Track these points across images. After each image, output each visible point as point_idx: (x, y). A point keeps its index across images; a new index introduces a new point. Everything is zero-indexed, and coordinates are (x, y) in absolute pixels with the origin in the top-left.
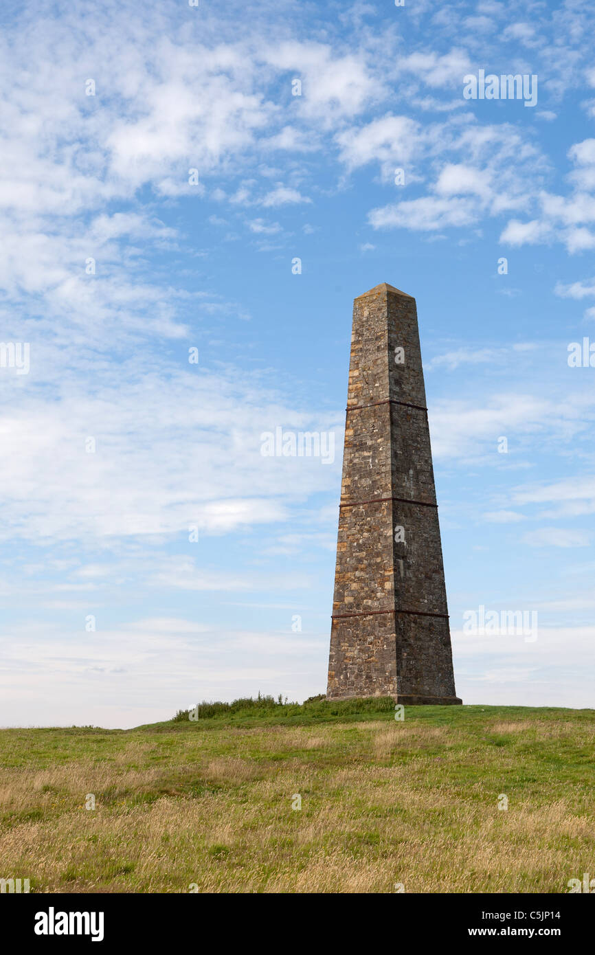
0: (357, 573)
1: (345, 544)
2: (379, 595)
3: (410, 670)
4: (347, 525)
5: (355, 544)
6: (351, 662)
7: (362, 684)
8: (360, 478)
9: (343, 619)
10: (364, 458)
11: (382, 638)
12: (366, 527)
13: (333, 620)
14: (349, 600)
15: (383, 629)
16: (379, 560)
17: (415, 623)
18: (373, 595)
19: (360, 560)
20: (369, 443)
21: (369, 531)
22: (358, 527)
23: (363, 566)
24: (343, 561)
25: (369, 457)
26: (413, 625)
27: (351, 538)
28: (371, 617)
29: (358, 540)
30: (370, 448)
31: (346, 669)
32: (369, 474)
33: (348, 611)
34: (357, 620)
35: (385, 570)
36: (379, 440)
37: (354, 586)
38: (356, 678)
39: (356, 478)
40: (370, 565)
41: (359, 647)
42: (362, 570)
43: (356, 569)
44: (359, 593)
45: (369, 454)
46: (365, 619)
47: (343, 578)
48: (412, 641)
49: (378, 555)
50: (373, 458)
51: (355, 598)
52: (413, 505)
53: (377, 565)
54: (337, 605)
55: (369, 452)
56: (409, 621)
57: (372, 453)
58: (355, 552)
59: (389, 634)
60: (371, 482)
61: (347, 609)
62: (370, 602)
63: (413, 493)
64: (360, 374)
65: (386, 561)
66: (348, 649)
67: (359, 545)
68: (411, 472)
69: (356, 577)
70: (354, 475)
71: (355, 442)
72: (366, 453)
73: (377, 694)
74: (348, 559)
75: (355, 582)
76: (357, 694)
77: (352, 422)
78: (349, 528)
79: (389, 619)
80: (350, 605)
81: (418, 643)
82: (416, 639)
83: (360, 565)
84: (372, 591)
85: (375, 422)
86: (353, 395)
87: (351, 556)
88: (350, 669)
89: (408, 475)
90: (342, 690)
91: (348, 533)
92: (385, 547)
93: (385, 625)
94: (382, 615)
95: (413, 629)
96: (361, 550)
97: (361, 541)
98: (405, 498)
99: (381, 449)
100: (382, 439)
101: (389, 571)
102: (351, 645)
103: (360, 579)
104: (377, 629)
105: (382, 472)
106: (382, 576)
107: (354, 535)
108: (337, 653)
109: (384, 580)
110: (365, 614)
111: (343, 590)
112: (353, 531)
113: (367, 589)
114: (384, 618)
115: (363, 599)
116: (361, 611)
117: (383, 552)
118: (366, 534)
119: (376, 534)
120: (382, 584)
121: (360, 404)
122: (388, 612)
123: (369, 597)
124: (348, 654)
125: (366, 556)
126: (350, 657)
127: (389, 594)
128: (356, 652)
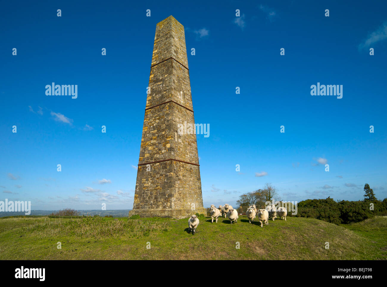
0: (152, 141)
1: (147, 127)
2: (163, 151)
3: (180, 194)
5: (152, 126)
6: (147, 189)
7: (152, 202)
8: (156, 95)
9: (143, 166)
10: (158, 85)
11: (164, 175)
12: (157, 117)
13: (139, 167)
14: (147, 155)
15: (165, 170)
16: (163, 133)
17: (183, 167)
18: (160, 152)
19: (153, 134)
20: (161, 78)
21: (159, 119)
22: (153, 118)
23: (155, 137)
24: (145, 136)
26: (182, 168)
27: (149, 124)
28: (158, 164)
29: (153, 124)
30: (161, 80)
31: (144, 193)
32: (160, 92)
33: (146, 162)
34: (151, 166)
35: (167, 138)
36: (166, 76)
37: (150, 148)
38: (149, 198)
40: (158, 136)
41: (151, 181)
42: (155, 139)
43: (151, 139)
44: (152, 151)
45: (160, 83)
46: (155, 165)
47: (145, 144)
48: (181, 177)
49: (163, 130)
50: (162, 84)
51: (150, 154)
52: (182, 107)
53: (163, 135)
54: (141, 159)
55: (161, 82)
56: (180, 166)
57: (162, 82)
58: (151, 131)
59: (168, 173)
60: (161, 96)
61: (146, 160)
62: (158, 156)
63: (182, 102)
64: (158, 51)
65: (168, 133)
66: (145, 182)
67: (153, 127)
68: (181, 92)
69: (151, 144)
70: (153, 94)
71: (154, 80)
72: (159, 83)
73: (161, 208)
74: (148, 135)
75: (151, 146)
76: (149, 208)
77: (153, 71)
78: (149, 119)
79: (168, 164)
80: (148, 158)
81: (185, 178)
82: (183, 176)
83: (154, 137)
84: (160, 150)
85: (164, 69)
86: (154, 60)
87: (149, 133)
88: (146, 193)
89: (180, 93)
90: (141, 205)
91: (149, 122)
92: (167, 125)
93: (166, 168)
94: (164, 162)
95: (182, 170)
96: (154, 129)
97: (155, 125)
98: (178, 103)
99: (166, 79)
100: (168, 75)
101: (169, 138)
102: (147, 180)
103: (153, 144)
104: (162, 170)
105: (167, 90)
106: (166, 141)
107: (151, 122)
108: (140, 185)
109: (167, 143)
110: (155, 162)
111: (145, 150)
112: (151, 120)
113: (156, 149)
114: (166, 164)
115: (154, 154)
116: (153, 161)
117: (166, 128)
118: (158, 121)
119: (162, 120)
120: (165, 146)
121: (157, 63)
122: (168, 160)
123: (157, 153)
124: (145, 185)
125: (157, 132)
126: (146, 187)
127: (168, 150)
128: (150, 184)
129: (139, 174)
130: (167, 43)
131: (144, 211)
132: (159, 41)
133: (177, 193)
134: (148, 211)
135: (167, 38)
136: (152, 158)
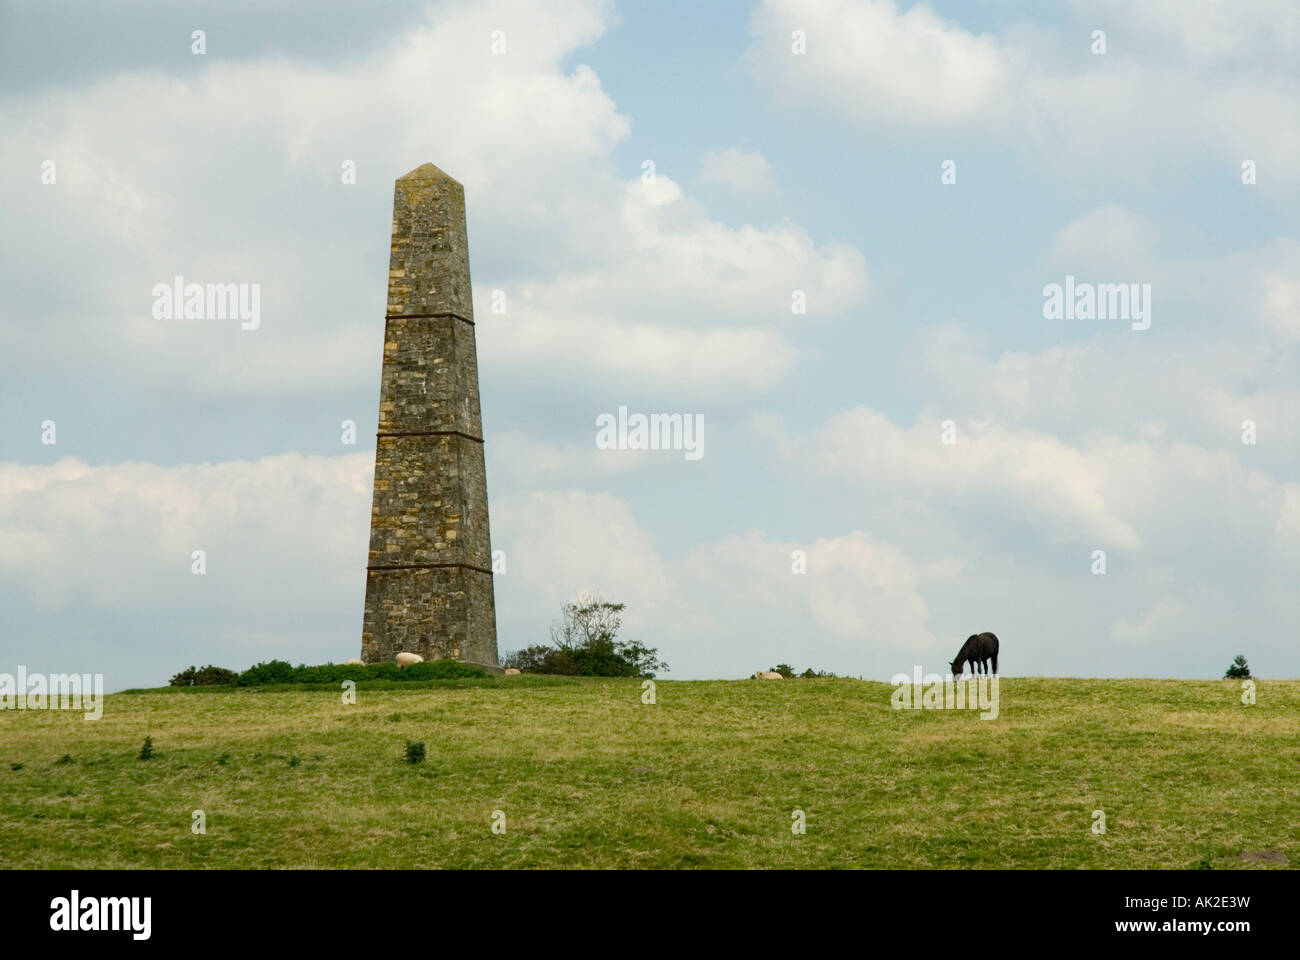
0: (405, 519)
1: (387, 482)
2: (438, 545)
3: (472, 633)
4: (389, 459)
5: (402, 483)
6: (398, 622)
8: (409, 403)
9: (383, 572)
10: (415, 379)
11: (443, 596)
12: (417, 463)
13: (369, 571)
14: (392, 548)
15: (444, 585)
16: (437, 504)
17: (473, 579)
18: (429, 545)
19: (409, 503)
20: (421, 363)
21: (421, 468)
22: (406, 464)
23: (413, 510)
24: (384, 502)
25: (422, 379)
26: (472, 581)
27: (394, 475)
28: (427, 571)
29: (406, 478)
30: (423, 369)
31: (388, 629)
32: (422, 400)
33: (392, 562)
34: (406, 573)
35: (447, 517)
36: (436, 361)
37: (400, 533)
38: (405, 641)
39: (403, 403)
40: (423, 509)
41: (408, 605)
42: (413, 514)
43: (403, 513)
44: (407, 542)
45: (420, 375)
46: (417, 572)
47: (384, 523)
49: (436, 498)
50: (427, 380)
51: (403, 547)
53: (436, 509)
54: (375, 554)
55: (422, 373)
57: (425, 374)
58: (400, 494)
59: (454, 591)
60: (424, 410)
61: (390, 560)
62: (425, 554)
64: (406, 276)
65: (449, 505)
66: (392, 606)
67: (407, 485)
69: (403, 523)
70: (399, 399)
71: (400, 360)
72: (417, 374)
74: (391, 502)
75: (403, 528)
77: (394, 334)
78: (393, 463)
79: (454, 574)
80: (395, 556)
83: (410, 508)
84: (429, 540)
85: (430, 338)
87: (396, 496)
88: (397, 629)
91: (391, 469)
92: (447, 489)
93: (447, 581)
94: (443, 568)
96: (410, 490)
97: (410, 480)
99: (439, 371)
100: (441, 360)
101: (453, 518)
102: (398, 602)
103: (410, 526)
104: (436, 585)
105: (442, 400)
106: (443, 523)
107: (399, 471)
108: (376, 611)
109: (445, 528)
110: (419, 567)
111: (385, 538)
112: (399, 467)
113: (419, 537)
114: (446, 573)
115: (415, 549)
116: (412, 563)
117: (444, 495)
118: (417, 472)
119: (433, 473)
120: (442, 533)
121: (407, 313)
122: (452, 566)
123: (423, 547)
124: (392, 613)
125: (419, 498)
126: (396, 617)
127: (453, 545)
128: (405, 611)
129: (372, 589)
130: (436, 263)
132: (408, 246)
135: (434, 247)
136: (407, 557)
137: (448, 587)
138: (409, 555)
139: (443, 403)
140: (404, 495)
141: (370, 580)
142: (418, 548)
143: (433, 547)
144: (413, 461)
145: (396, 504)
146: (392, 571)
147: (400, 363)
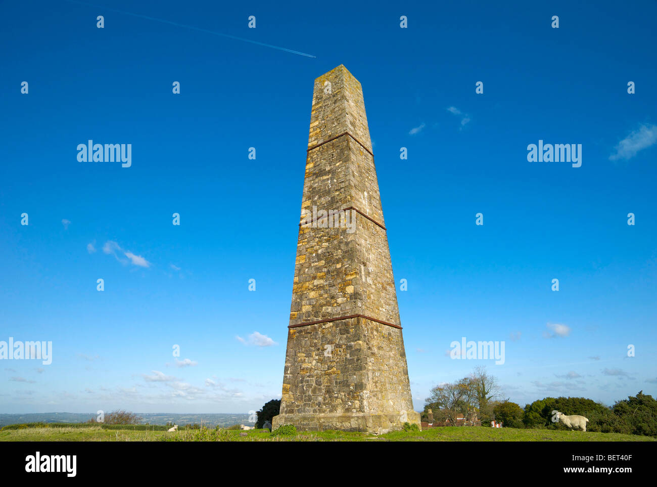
0: (316, 282)
1: (304, 257)
2: (340, 300)
3: (376, 382)
4: (306, 240)
5: (314, 255)
6: (308, 374)
7: (320, 399)
8: (320, 197)
9: (299, 329)
10: (324, 180)
11: (344, 347)
12: (325, 238)
13: (289, 330)
14: (306, 308)
15: (345, 336)
16: (339, 266)
17: (377, 331)
18: (333, 301)
19: (318, 269)
20: (328, 168)
21: (328, 241)
22: (317, 240)
23: (322, 274)
24: (302, 272)
25: (328, 179)
26: (375, 333)
27: (309, 250)
28: (331, 324)
29: (317, 251)
30: (329, 172)
31: (302, 382)
32: (328, 192)
33: (306, 320)
34: (315, 328)
35: (346, 275)
36: (337, 164)
37: (312, 294)
38: (314, 391)
39: (316, 198)
40: (328, 272)
41: (317, 357)
42: (321, 278)
43: (315, 278)
44: (317, 301)
45: (327, 177)
46: (324, 327)
47: (301, 288)
48: (375, 350)
49: (338, 261)
50: (332, 179)
51: (314, 306)
52: (369, 220)
53: (338, 272)
54: (294, 315)
55: (328, 175)
56: (372, 328)
57: (330, 175)
58: (313, 262)
59: (353, 341)
60: (330, 199)
61: (304, 318)
62: (330, 309)
63: (368, 210)
64: (319, 123)
65: (348, 265)
66: (305, 360)
67: (317, 255)
68: (366, 193)
69: (314, 286)
70: (314, 197)
71: (315, 172)
72: (325, 177)
73: (339, 412)
74: (307, 270)
75: (314, 290)
76: (315, 411)
77: (312, 158)
78: (308, 242)
79: (352, 325)
80: (308, 314)
81: (381, 352)
82: (379, 348)
83: (319, 273)
84: (333, 297)
85: (333, 152)
86: (313, 139)
87: (309, 267)
88: (307, 381)
89: (364, 195)
90: (298, 406)
91: (307, 246)
92: (346, 252)
93: (348, 332)
94: (344, 321)
95: (375, 337)
96: (319, 260)
97: (320, 252)
98: (362, 212)
99: (339, 170)
100: (341, 162)
101: (351, 275)
102: (309, 355)
103: (319, 287)
104: (338, 337)
105: (341, 188)
106: (344, 281)
107: (312, 247)
108: (293, 365)
109: (346, 284)
110: (324, 322)
111: (301, 299)
112: (313, 243)
113: (326, 296)
114: (346, 324)
115: (322, 306)
116: (320, 319)
117: (343, 257)
118: (325, 244)
119: (336, 242)
120: (343, 290)
121: (320, 143)
122: (351, 317)
123: (328, 304)
124: (304, 366)
125: (325, 264)
126: (307, 369)
127: (351, 298)
128: (314, 362)
129: (291, 345)
130: (337, 109)
131: (305, 418)
132: (321, 107)
133: (371, 381)
134: (313, 418)
135: (336, 101)
136: (316, 314)
137: (347, 338)
138: (317, 312)
139: (343, 190)
140: (316, 264)
141: (290, 337)
142: (325, 305)
143: (336, 302)
144: (322, 236)
145: (309, 272)
146: (306, 328)
147: (314, 174)
